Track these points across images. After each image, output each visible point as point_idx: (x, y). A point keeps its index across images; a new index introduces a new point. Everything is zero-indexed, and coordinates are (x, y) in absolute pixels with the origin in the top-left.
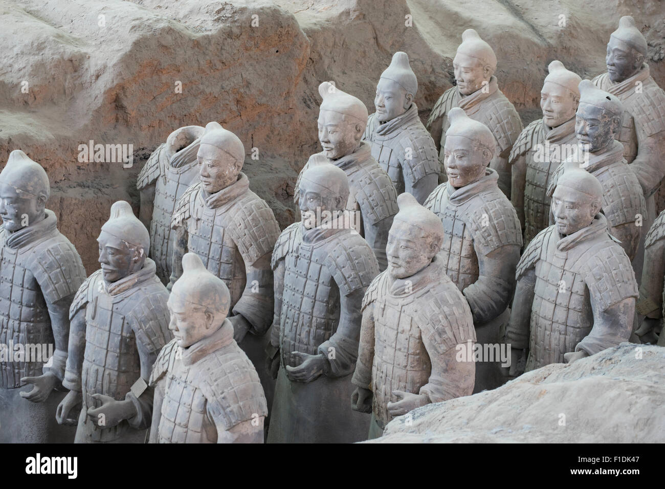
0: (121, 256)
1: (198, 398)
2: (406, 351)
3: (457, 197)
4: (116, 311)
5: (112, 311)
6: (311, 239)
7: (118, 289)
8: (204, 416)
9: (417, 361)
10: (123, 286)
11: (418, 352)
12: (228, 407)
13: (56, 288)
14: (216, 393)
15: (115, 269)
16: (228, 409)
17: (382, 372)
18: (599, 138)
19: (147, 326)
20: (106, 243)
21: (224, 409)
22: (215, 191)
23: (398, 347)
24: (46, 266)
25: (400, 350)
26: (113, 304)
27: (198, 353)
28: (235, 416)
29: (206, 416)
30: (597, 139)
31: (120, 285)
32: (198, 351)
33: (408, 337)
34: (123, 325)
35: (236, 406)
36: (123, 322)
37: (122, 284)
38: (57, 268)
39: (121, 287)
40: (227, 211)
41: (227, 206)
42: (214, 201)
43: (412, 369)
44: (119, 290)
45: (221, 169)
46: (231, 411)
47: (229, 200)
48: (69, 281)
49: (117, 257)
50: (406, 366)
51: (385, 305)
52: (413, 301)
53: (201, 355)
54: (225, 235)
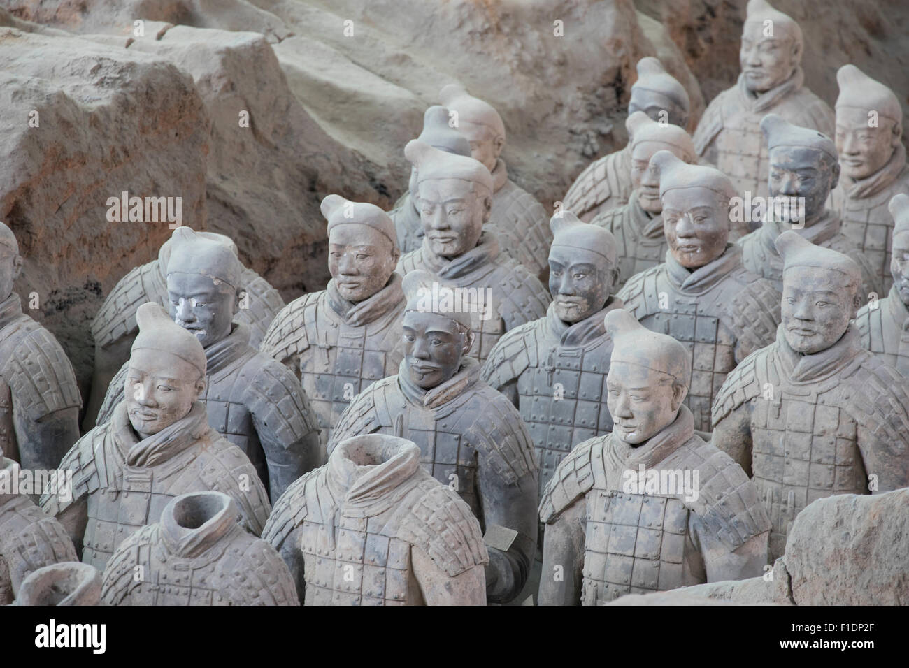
0: (450, 344)
1: (673, 512)
2: (831, 461)
3: (699, 281)
4: (442, 429)
5: (435, 431)
6: (579, 338)
7: (443, 396)
8: (685, 539)
9: (849, 475)
10: (452, 390)
11: (851, 460)
12: (731, 517)
13: (289, 424)
14: (708, 499)
15: (438, 366)
16: (733, 520)
17: (786, 503)
18: (816, 197)
19: (503, 444)
20: (427, 327)
21: (726, 520)
22: (365, 296)
23: (816, 457)
24: (269, 392)
25: (819, 462)
26: (437, 420)
27: (664, 448)
28: (744, 528)
29: (688, 537)
30: (814, 199)
31: (447, 389)
32: (664, 445)
33: (833, 439)
34: (459, 449)
35: (744, 513)
36: (459, 445)
37: (450, 387)
38: (286, 394)
39: (449, 392)
40: (386, 326)
41: (387, 318)
42: (366, 313)
43: (841, 488)
44: (445, 399)
45: (378, 260)
46: (738, 522)
47: (388, 310)
48: (304, 412)
49: (445, 346)
50: (832, 486)
51: (781, 400)
52: (839, 384)
53: (668, 450)
54: (388, 363)
